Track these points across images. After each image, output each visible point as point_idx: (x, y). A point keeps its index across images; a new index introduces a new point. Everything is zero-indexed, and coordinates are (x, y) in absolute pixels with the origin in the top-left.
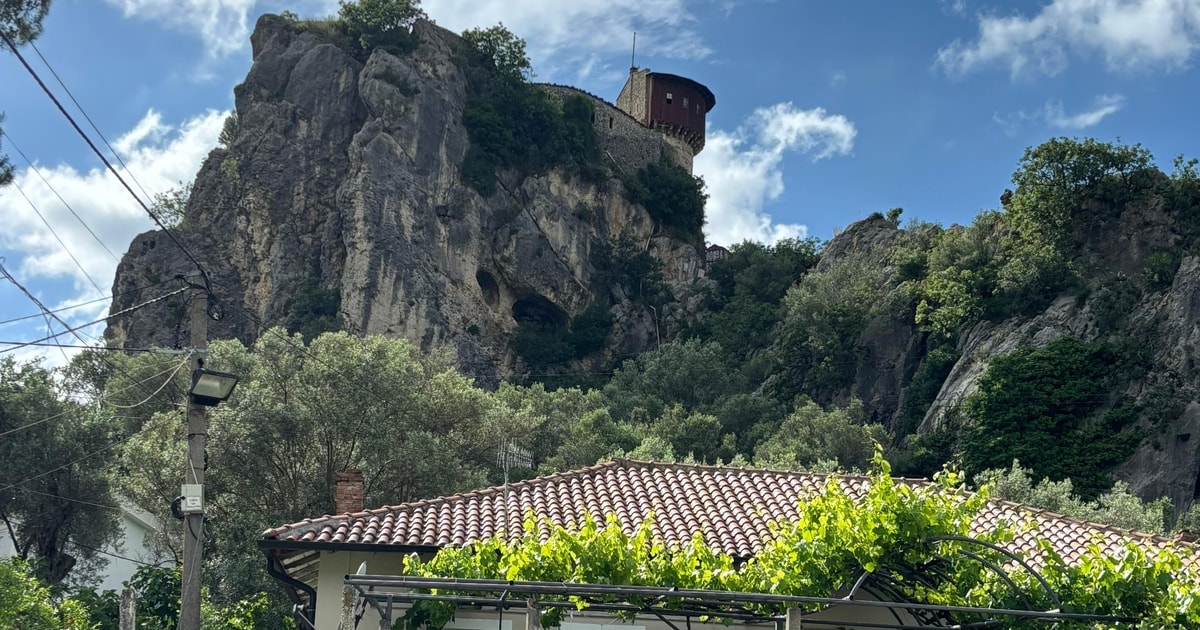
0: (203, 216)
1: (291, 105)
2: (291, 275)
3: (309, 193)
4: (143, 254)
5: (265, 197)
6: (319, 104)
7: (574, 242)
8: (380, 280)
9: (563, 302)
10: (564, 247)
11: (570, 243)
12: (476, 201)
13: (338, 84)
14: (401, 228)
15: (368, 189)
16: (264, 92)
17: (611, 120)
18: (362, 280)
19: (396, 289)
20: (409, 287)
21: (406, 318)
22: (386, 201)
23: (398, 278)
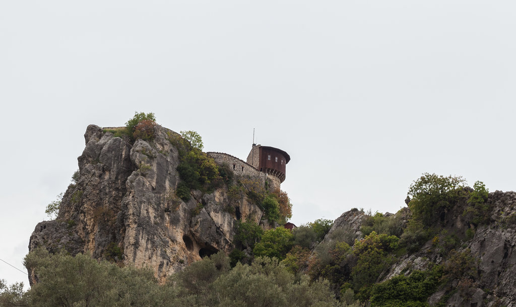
0: (66, 214)
1: (102, 165)
2: (103, 239)
3: (110, 203)
4: (41, 231)
5: (91, 206)
6: (114, 164)
7: (226, 222)
8: (140, 240)
9: (222, 248)
10: (221, 225)
11: (224, 223)
12: (183, 205)
13: (122, 155)
14: (149, 218)
15: (134, 201)
16: (90, 159)
17: (243, 168)
18: (132, 241)
19: (147, 245)
20: (153, 243)
21: (152, 257)
22: (142, 206)
23: (148, 239)
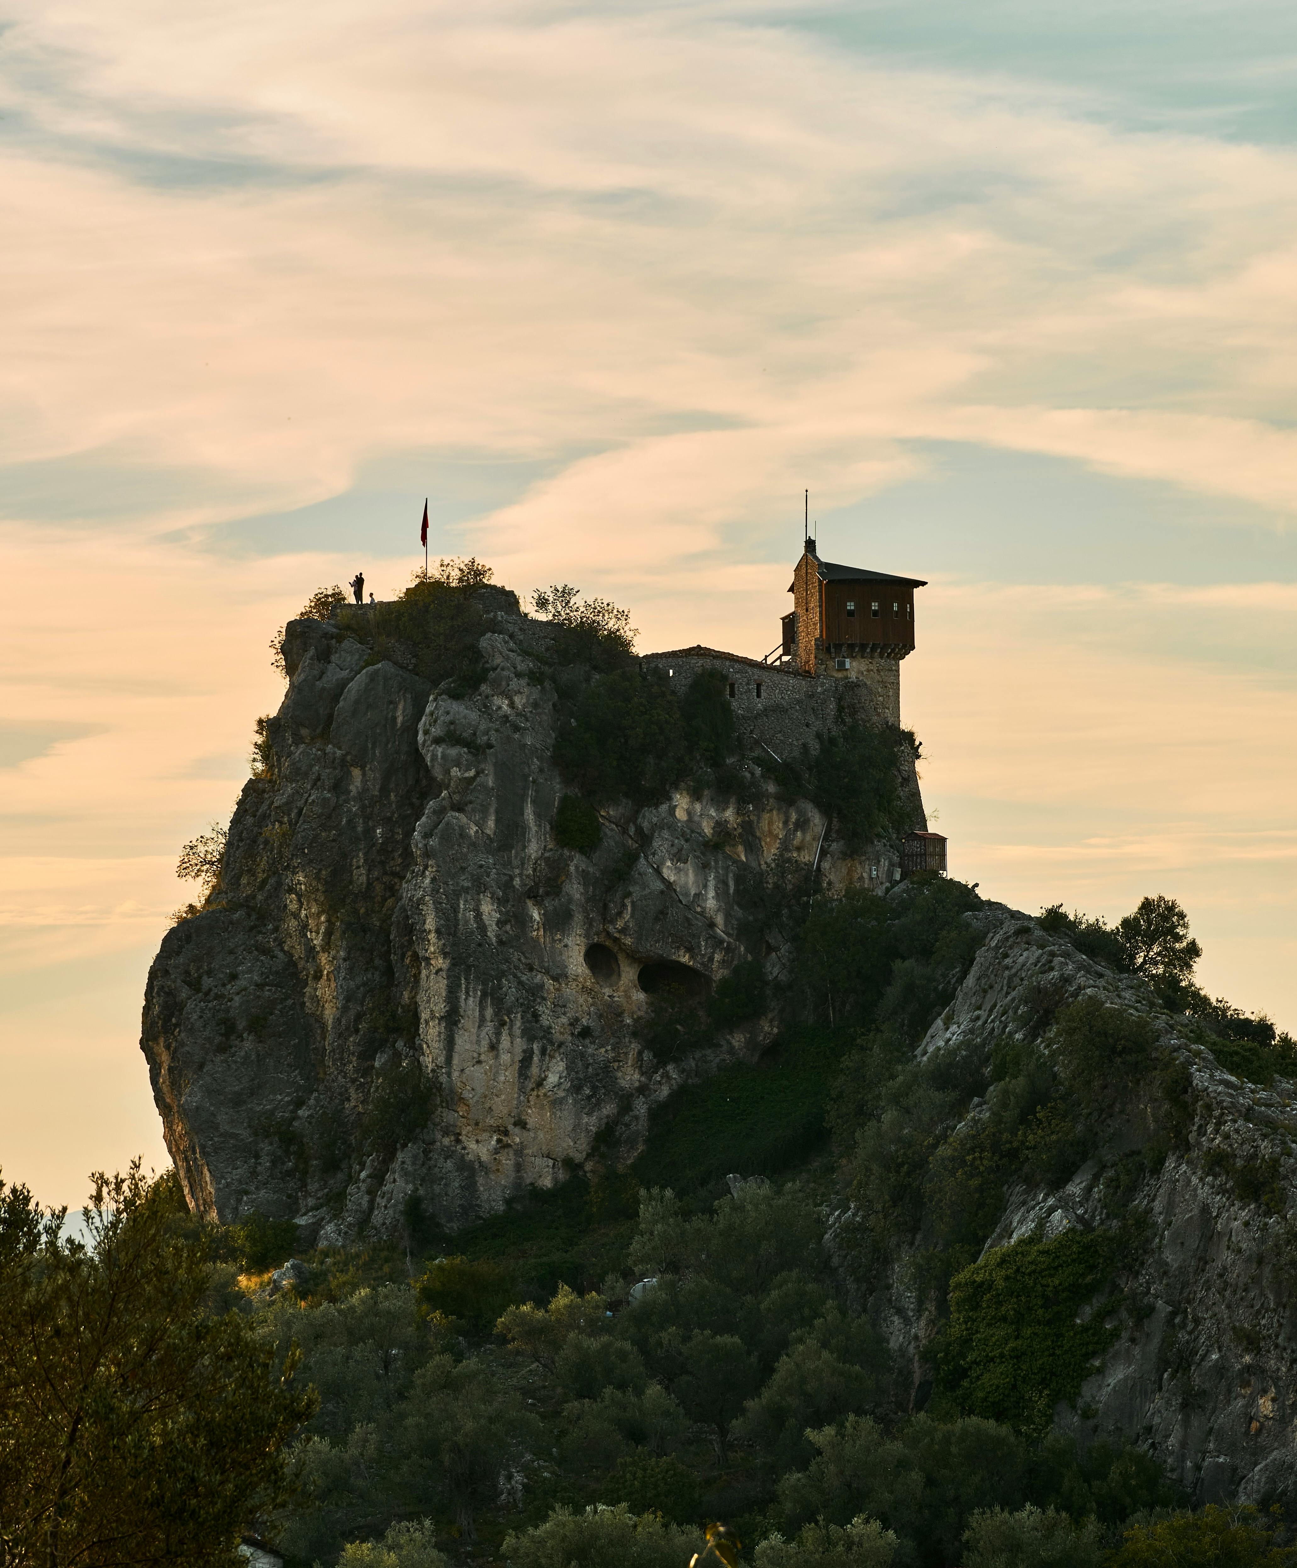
0: (244, 881)
1: (339, 753)
2: (359, 980)
3: (370, 865)
5: (318, 878)
6: (374, 748)
7: (711, 884)
8: (462, 1004)
9: (702, 964)
10: (698, 895)
11: (705, 886)
12: (577, 863)
13: (394, 719)
14: (482, 928)
15: (438, 892)
16: (304, 732)
17: (759, 686)
18: (440, 1008)
19: (482, 1009)
20: (499, 1002)
21: (498, 1042)
22: (462, 902)
23: (484, 995)
